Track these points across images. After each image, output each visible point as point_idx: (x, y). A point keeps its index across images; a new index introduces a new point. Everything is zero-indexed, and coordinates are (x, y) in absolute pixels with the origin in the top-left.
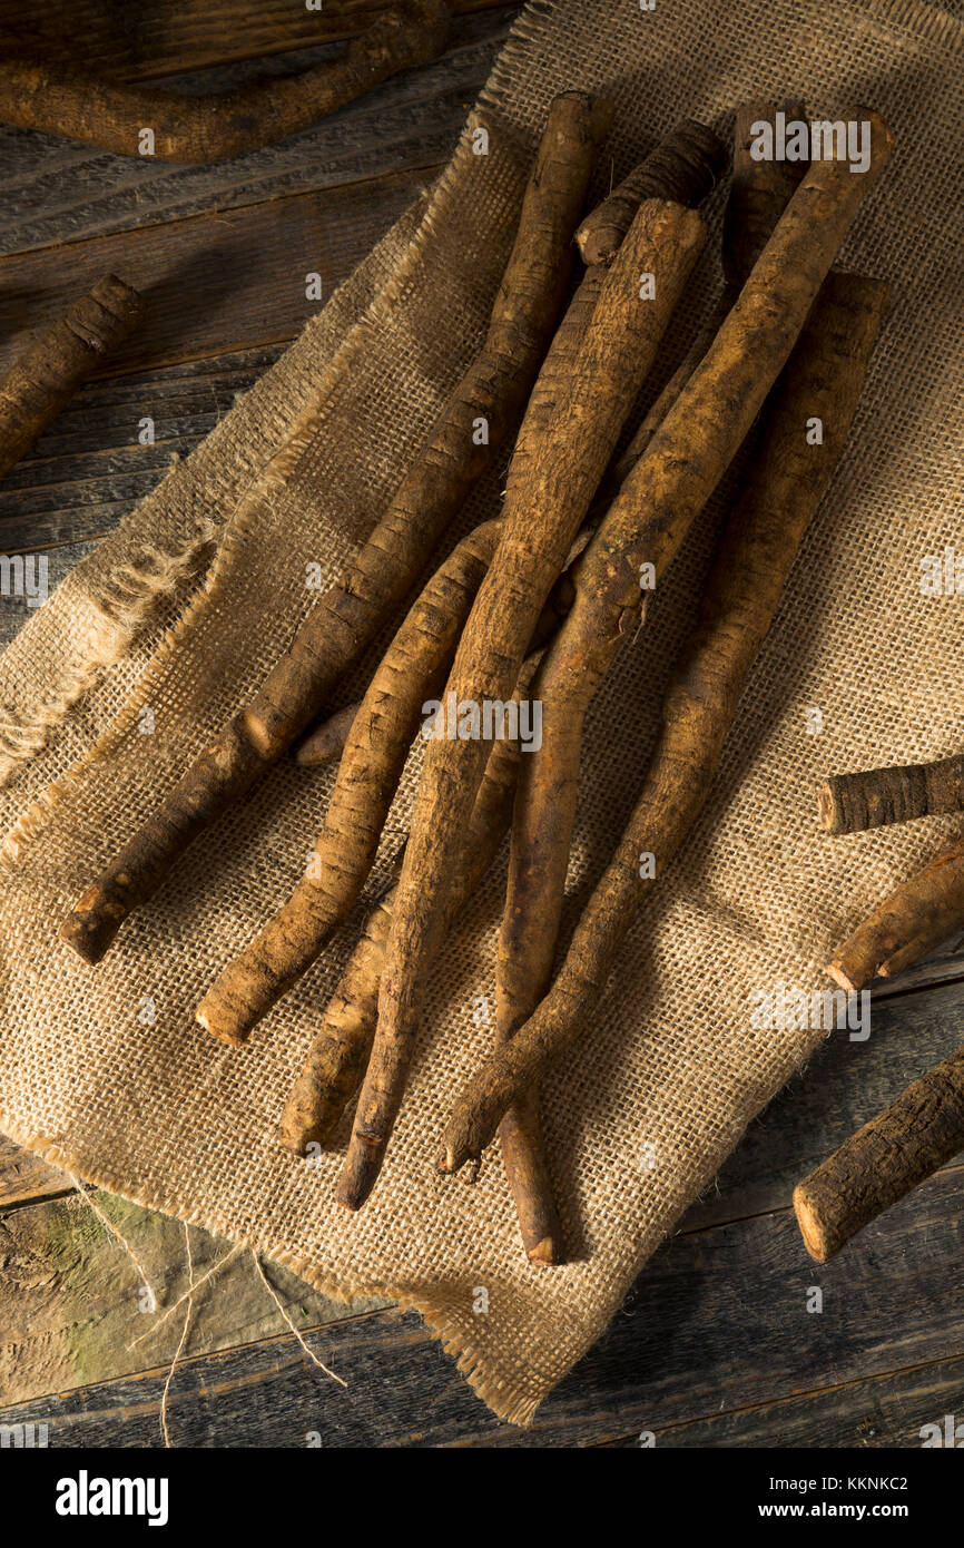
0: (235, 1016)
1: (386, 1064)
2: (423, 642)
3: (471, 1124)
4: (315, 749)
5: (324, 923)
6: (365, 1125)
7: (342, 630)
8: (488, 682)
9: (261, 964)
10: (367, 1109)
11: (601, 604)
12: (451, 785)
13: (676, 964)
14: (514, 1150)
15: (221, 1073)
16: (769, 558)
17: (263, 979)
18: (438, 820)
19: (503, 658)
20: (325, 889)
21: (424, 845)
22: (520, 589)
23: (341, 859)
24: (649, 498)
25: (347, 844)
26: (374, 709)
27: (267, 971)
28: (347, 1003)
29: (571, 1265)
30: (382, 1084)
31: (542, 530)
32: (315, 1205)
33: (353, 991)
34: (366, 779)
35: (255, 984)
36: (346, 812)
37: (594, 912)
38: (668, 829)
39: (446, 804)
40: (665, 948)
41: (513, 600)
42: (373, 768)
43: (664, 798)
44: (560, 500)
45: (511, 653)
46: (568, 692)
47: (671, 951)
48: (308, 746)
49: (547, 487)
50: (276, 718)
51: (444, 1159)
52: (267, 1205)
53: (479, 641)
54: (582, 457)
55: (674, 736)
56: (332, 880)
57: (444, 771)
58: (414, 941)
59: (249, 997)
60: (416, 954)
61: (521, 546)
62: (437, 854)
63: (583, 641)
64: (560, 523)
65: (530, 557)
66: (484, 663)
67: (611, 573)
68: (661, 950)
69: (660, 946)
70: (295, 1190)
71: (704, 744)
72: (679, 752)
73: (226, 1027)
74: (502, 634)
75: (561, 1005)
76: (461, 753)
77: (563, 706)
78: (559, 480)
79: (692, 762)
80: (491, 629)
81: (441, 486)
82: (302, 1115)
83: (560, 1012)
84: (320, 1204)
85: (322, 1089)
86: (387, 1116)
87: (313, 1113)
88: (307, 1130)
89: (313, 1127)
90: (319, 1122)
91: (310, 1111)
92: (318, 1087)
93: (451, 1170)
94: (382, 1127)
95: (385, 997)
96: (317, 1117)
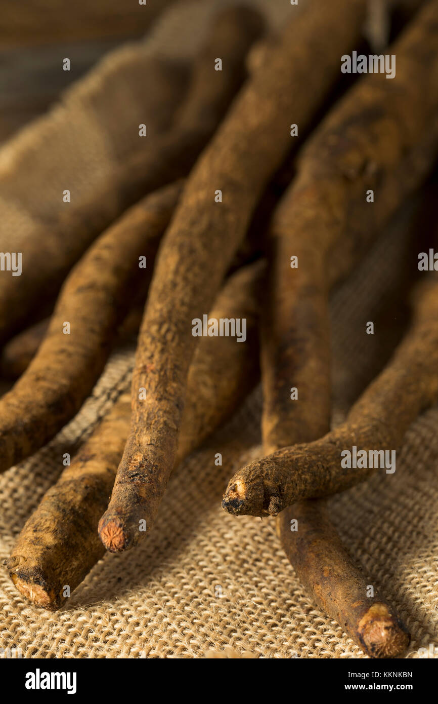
10: (130, 460)
14: (318, 555)
28: (87, 461)
30: (145, 439)
33: (95, 452)
51: (234, 490)
85: (64, 510)
86: (156, 464)
87: (55, 531)
88: (48, 548)
89: (56, 546)
90: (62, 542)
91: (51, 530)
92: (58, 508)
93: (244, 497)
94: (151, 472)
95: (140, 379)
96: (59, 536)
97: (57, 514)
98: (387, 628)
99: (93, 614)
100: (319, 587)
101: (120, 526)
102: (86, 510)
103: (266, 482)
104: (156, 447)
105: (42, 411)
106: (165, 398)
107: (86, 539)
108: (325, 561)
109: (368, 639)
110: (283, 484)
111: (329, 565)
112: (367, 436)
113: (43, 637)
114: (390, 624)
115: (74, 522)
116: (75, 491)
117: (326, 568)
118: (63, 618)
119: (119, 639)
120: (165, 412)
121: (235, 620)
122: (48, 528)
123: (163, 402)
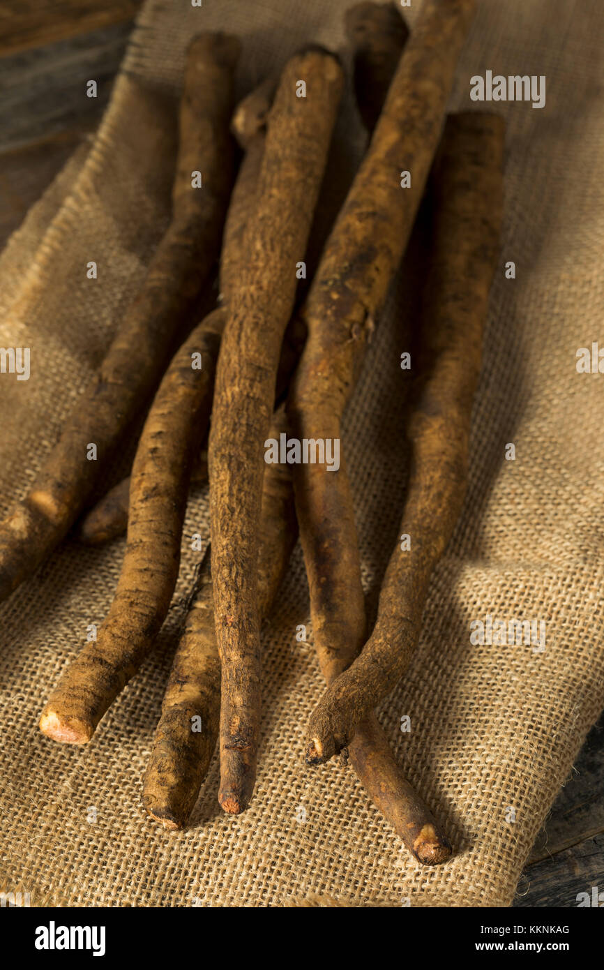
0: (81, 703)
1: (238, 683)
2: (182, 391)
3: (331, 716)
4: (99, 521)
5: (147, 616)
6: (232, 738)
7: (104, 410)
8: (251, 386)
9: (95, 659)
10: (230, 723)
11: (333, 319)
12: (240, 465)
13: (480, 609)
14: (374, 769)
15: (72, 790)
16: (464, 309)
17: (98, 669)
18: (235, 492)
19: (259, 368)
20: (141, 588)
21: (228, 511)
22: (261, 315)
23: (150, 561)
24: (352, 242)
25: (153, 547)
26: (151, 445)
27: (102, 662)
28: (183, 683)
29: (457, 860)
30: (238, 700)
31: (267, 274)
32: (192, 881)
33: (187, 672)
34: (158, 494)
35: (94, 673)
36: (145, 524)
37: (393, 574)
38: (440, 510)
39: (238, 479)
40: (465, 601)
41: (256, 324)
42: (162, 485)
43: (429, 488)
44: (278, 251)
45: (265, 364)
46: (322, 395)
47: (471, 600)
48: (91, 517)
49: (264, 245)
50: (59, 485)
51: (313, 748)
52: (144, 886)
53: (235, 358)
54: (287, 221)
55: (423, 446)
56: (146, 579)
57: (230, 457)
58: (239, 580)
59: (90, 685)
60: (244, 590)
61: (253, 288)
62: (242, 516)
63: (325, 350)
64: (282, 269)
65: (262, 293)
66: (245, 371)
67: (335, 296)
68: (463, 604)
69: (460, 602)
70: (169, 867)
71: (452, 445)
72: (432, 455)
73: (75, 712)
74: (254, 348)
75: (385, 635)
76: (242, 439)
77: (321, 407)
78: (272, 240)
79: (445, 458)
80: (243, 347)
81: (165, 298)
82: (164, 775)
83: (385, 639)
84: (196, 878)
85: (178, 749)
86: (251, 725)
87: (174, 771)
88: (172, 788)
89: (177, 785)
90: (181, 780)
91: (171, 770)
92: (173, 747)
93: (322, 755)
94: (248, 735)
95: (224, 632)
96: (179, 774)
97: (174, 753)
98: (435, 848)
99: (210, 830)
100: (379, 799)
101: (237, 801)
102: (193, 743)
103: (336, 735)
104: (248, 707)
105: (141, 639)
106: (247, 654)
107: (196, 768)
108: (380, 777)
109: (421, 855)
110: (347, 732)
111: (385, 781)
112: (400, 645)
113: (177, 856)
114: (437, 845)
115: (188, 758)
116: (182, 725)
117: (382, 783)
118: (187, 835)
119: (234, 854)
120: (249, 667)
121: (316, 822)
122: (169, 768)
123: (247, 658)
